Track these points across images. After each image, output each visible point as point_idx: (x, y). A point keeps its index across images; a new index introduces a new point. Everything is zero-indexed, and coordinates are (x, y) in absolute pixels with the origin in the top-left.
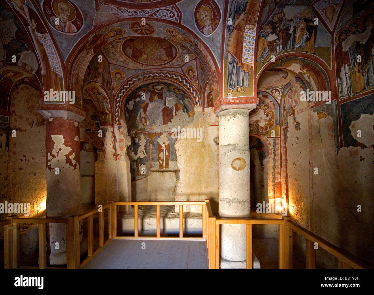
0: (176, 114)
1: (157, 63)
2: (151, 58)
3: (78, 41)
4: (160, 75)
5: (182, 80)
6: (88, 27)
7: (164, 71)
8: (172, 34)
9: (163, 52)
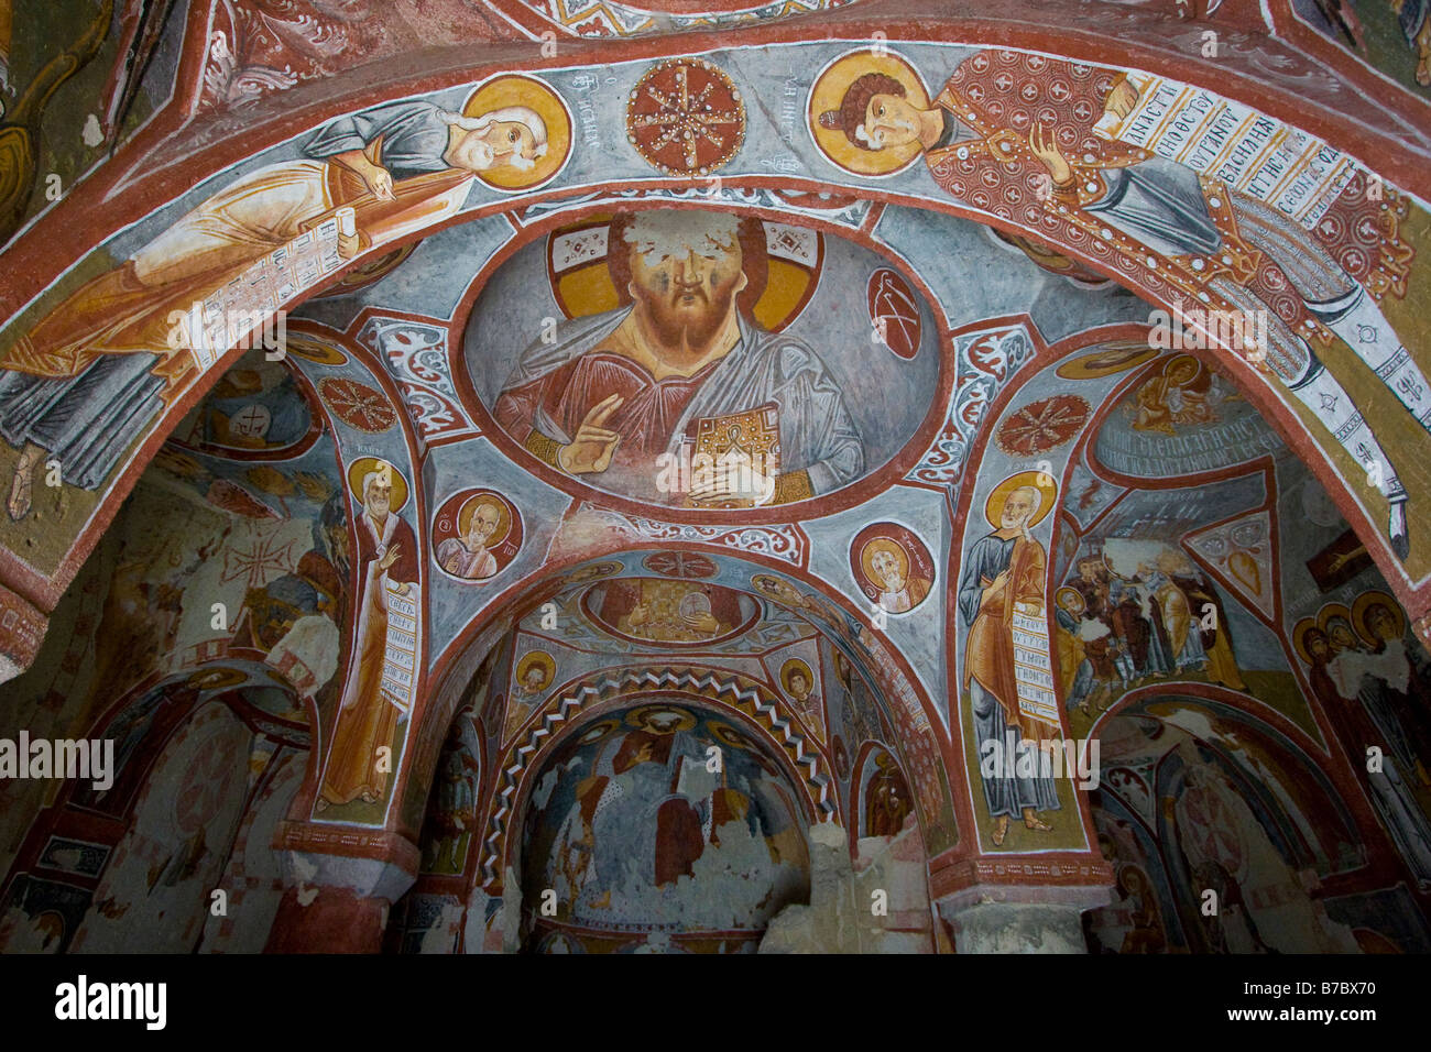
0: (714, 839)
1: (678, 637)
2: (660, 619)
3: (491, 600)
4: (684, 679)
5: (765, 708)
6: (533, 561)
7: (698, 665)
8: (769, 586)
9: (705, 603)
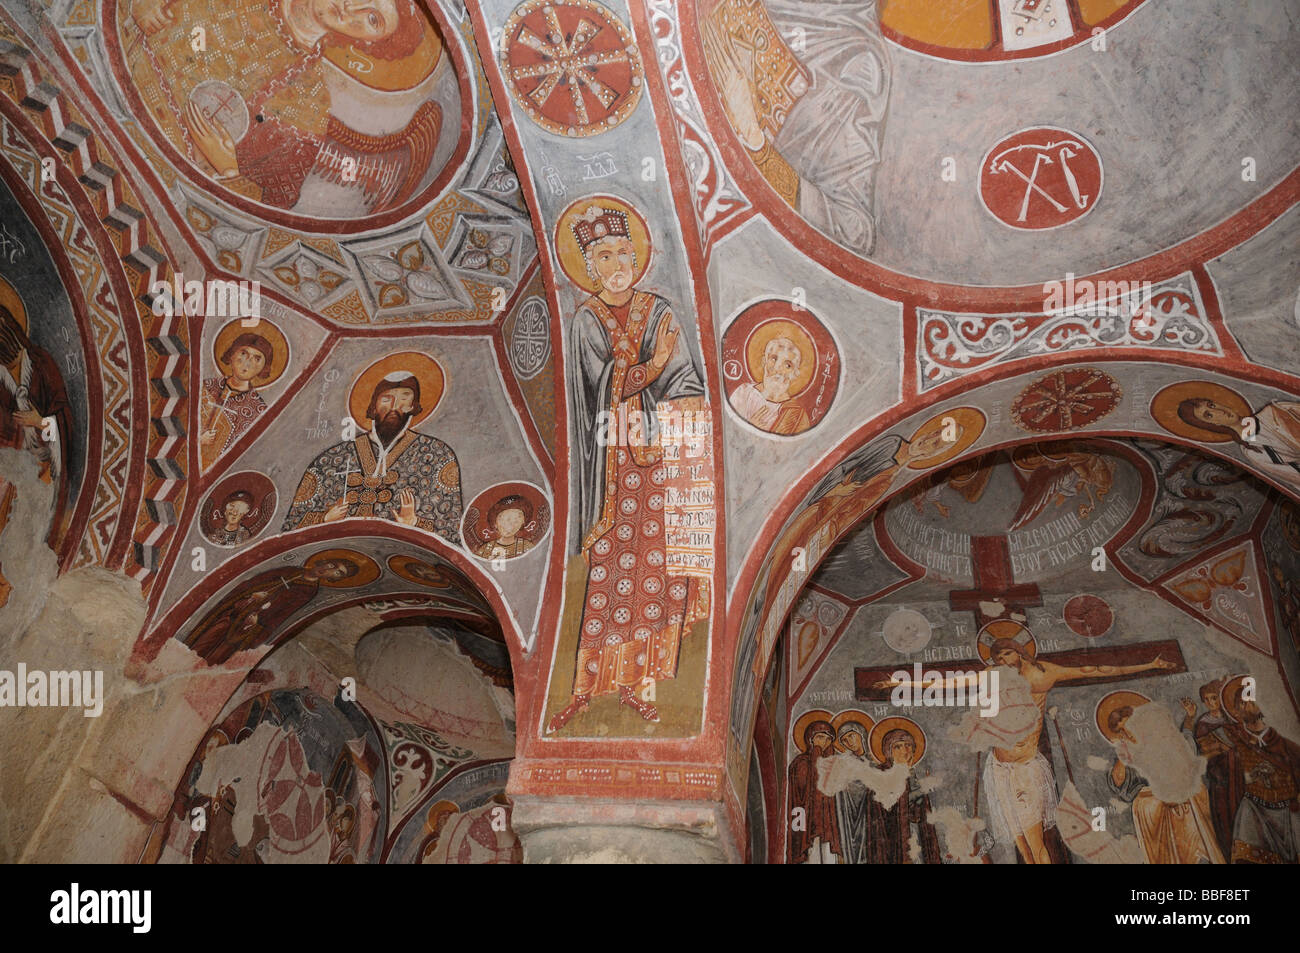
8: (600, 229)
9: (239, 127)
